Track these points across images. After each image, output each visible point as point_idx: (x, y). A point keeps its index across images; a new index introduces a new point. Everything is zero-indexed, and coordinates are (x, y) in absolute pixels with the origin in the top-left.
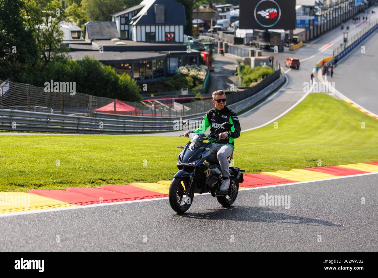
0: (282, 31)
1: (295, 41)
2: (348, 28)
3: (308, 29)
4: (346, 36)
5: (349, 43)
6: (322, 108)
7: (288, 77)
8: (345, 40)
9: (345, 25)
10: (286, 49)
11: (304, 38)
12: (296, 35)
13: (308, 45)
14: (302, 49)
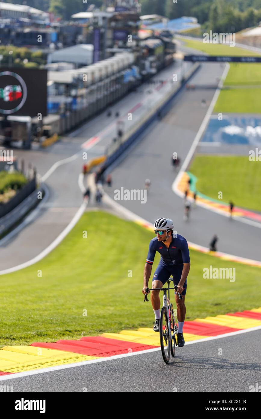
0: (26, 119)
1: (46, 134)
2: (117, 115)
3: (63, 116)
4: (121, 127)
5: (126, 137)
6: (108, 233)
7: (48, 187)
8: (120, 134)
9: (113, 110)
10: (35, 145)
11: (58, 129)
12: (48, 125)
13: (65, 140)
14: (57, 146)
